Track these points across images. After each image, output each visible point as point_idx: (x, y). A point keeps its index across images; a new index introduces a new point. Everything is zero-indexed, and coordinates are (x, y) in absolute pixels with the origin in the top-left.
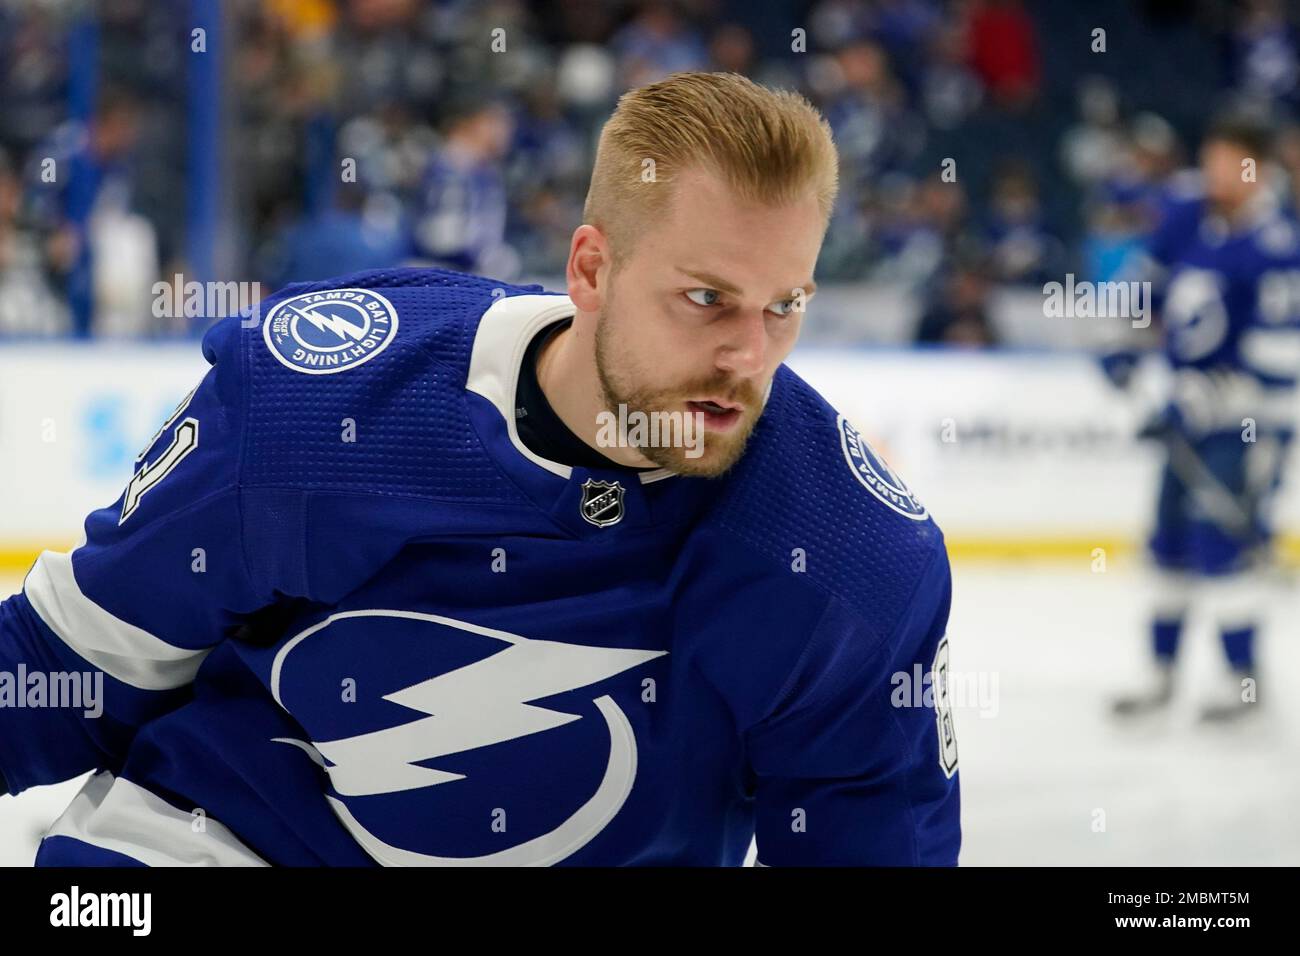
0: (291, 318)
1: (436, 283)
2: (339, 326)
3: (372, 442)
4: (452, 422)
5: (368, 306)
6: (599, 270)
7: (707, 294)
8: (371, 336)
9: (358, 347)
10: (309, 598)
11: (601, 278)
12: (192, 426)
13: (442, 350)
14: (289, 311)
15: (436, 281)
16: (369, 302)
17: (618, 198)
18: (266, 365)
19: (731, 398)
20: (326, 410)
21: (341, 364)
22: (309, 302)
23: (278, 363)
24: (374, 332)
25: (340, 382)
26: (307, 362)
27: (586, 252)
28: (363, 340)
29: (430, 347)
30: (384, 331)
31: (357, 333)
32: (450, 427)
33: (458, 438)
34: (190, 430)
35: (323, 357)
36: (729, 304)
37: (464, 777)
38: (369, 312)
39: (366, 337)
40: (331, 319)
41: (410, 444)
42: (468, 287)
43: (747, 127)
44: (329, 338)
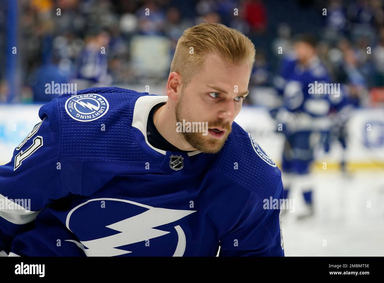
0: (74, 103)
1: (116, 92)
2: (90, 106)
3: (103, 144)
4: (128, 137)
5: (98, 99)
6: (178, 87)
7: (215, 94)
8: (101, 109)
9: (97, 113)
10: (80, 194)
11: (179, 89)
12: (40, 139)
13: (124, 114)
14: (73, 101)
15: (116, 91)
16: (99, 98)
17: (185, 64)
18: (67, 119)
19: (223, 128)
20: (88, 133)
21: (92, 119)
22: (79, 98)
23: (71, 118)
24: (101, 108)
25: (92, 124)
26: (81, 118)
27: (173, 81)
28: (98, 110)
29: (120, 113)
30: (105, 108)
31: (96, 108)
32: (128, 139)
33: (131, 142)
34: (40, 140)
35: (86, 116)
36: (222, 97)
37: (131, 252)
38: (99, 101)
39: (99, 109)
40: (87, 104)
41: (115, 144)
42: (127, 93)
43: (228, 41)
44: (87, 110)
